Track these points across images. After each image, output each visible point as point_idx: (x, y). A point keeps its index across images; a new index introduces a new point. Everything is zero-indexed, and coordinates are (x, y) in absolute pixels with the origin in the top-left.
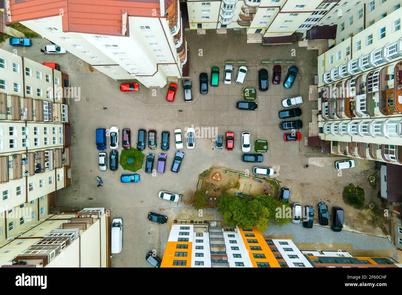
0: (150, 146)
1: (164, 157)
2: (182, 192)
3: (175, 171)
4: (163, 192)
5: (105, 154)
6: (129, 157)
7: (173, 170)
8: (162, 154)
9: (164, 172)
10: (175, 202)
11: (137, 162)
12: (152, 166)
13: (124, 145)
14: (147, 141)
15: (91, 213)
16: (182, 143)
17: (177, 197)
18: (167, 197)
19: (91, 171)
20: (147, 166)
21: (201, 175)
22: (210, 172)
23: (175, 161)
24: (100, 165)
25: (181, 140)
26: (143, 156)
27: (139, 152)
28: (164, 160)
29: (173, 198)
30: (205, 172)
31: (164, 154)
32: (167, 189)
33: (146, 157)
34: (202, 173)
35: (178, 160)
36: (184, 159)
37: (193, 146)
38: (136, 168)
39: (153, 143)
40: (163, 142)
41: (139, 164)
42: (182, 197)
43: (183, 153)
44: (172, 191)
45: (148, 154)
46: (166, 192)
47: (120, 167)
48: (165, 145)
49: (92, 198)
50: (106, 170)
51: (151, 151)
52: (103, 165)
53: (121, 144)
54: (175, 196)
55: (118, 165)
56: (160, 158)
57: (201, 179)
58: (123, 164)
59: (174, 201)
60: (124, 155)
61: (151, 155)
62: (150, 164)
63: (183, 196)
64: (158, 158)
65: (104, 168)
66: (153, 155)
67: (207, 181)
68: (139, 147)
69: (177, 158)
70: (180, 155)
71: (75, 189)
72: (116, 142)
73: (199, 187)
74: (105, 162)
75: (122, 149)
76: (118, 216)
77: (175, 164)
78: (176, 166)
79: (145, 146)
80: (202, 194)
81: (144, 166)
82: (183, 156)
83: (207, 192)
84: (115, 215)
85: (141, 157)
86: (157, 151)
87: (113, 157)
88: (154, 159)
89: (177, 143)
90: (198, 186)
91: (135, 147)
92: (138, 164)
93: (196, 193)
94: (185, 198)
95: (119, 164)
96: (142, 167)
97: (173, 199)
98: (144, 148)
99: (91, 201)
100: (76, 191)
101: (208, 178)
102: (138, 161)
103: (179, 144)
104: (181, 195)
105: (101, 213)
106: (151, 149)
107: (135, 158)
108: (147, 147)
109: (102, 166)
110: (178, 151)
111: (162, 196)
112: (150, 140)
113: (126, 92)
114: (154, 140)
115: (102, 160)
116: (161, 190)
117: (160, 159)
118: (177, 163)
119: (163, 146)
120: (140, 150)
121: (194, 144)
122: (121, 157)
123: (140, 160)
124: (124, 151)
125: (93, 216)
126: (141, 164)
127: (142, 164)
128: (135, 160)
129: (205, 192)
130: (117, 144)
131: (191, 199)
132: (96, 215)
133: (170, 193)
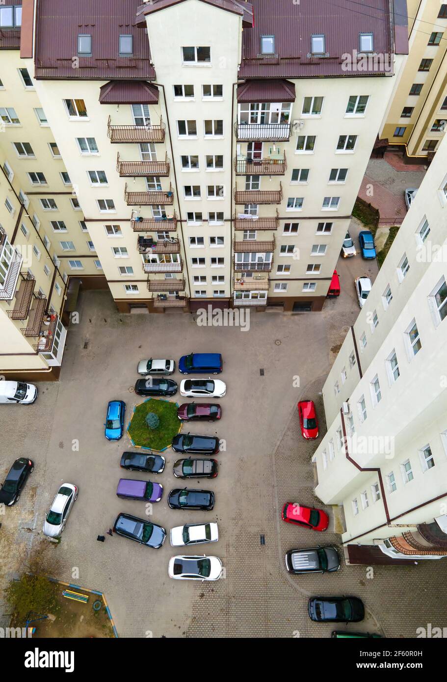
0: (182, 462)
1: (155, 496)
2: (65, 544)
3: (119, 525)
4: (74, 493)
5: (171, 370)
6: (161, 419)
7: (122, 520)
8: (162, 490)
9: (119, 495)
10: (43, 525)
11: (148, 436)
12: (136, 468)
13: (186, 408)
14: (193, 457)
15: (51, 337)
16: (183, 544)
17: (54, 530)
18: (59, 504)
19: (140, 347)
20: (137, 456)
21: (99, 598)
22: (104, 626)
23: (142, 525)
24: (151, 361)
25: (192, 538)
26: (161, 448)
27: (171, 440)
28: (147, 497)
29: (54, 518)
30: (105, 610)
31: (161, 496)
32: (79, 505)
33: (158, 454)
34: (103, 604)
35: (144, 532)
36: (146, 549)
37: (175, 574)
38: (136, 432)
39: (187, 469)
40: (190, 493)
41: (145, 440)
42: (54, 543)
43: (161, 545)
44: (73, 517)
45: (163, 458)
46: (72, 500)
47: (143, 400)
48: (183, 499)
49: (86, 348)
50: (139, 372)
51: (170, 466)
52: (149, 366)
53: (190, 401)
54: (59, 524)
55: (147, 395)
56: (153, 485)
57: (88, 600)
58: (149, 406)
59: (46, 521)
60: (166, 407)
61: (163, 465)
62: (142, 462)
63: (56, 546)
64: (152, 481)
65: (143, 369)
66: (161, 471)
67: (82, 617)
68: (181, 439)
69: (148, 528)
70: (155, 539)
71: (109, 320)
72: (193, 392)
73: (67, 594)
74: (155, 370)
75: (180, 404)
76: (41, 397)
77: (135, 523)
78: (129, 526)
79: (183, 452)
80: (50, 602)
81: (140, 449)
82: (152, 547)
83: (52, 617)
84: (45, 391)
85: (160, 444)
86: (169, 479)
87: (164, 387)
88: (152, 472)
89: (186, 530)
90: (71, 589)
91: (181, 431)
92: (145, 436)
93: (54, 583)
94: (50, 552)
95: (149, 398)
96: (138, 445)
97: (51, 519)
98: (177, 451)
99: (82, 346)
100: (106, 322)
101: (88, 622)
102: (152, 436)
103: (183, 534)
104: (59, 542)
105: (51, 357)
106: (176, 465)
107: (157, 429)
108: (180, 456)
109: (147, 366)
110: (165, 533)
111: (65, 491)
112: (195, 461)
113: (297, 412)
114: (194, 472)
115: (159, 365)
116: (77, 489)
117: (149, 486)
118: (137, 529)
119: (180, 496)
120: (175, 440)
121: (178, 577)
122: (163, 402)
123: (152, 442)
124: (175, 408)
125: (44, 340)
126: (145, 442)
127: (144, 446)
128: (153, 430)
129: (52, 613)
130: (190, 393)
131: (43, 570)
132: (46, 347)
133: (68, 511)
